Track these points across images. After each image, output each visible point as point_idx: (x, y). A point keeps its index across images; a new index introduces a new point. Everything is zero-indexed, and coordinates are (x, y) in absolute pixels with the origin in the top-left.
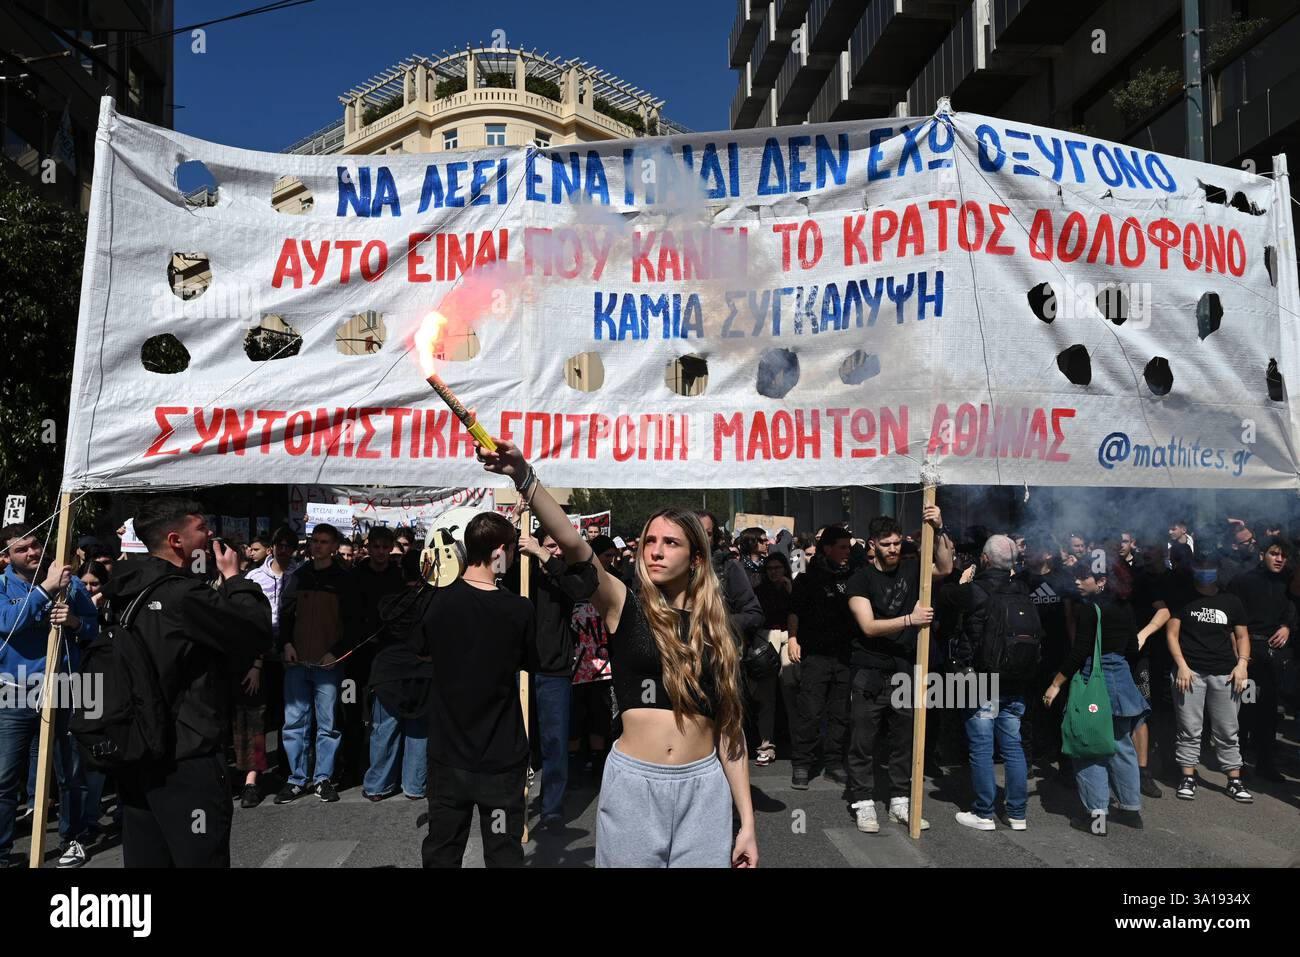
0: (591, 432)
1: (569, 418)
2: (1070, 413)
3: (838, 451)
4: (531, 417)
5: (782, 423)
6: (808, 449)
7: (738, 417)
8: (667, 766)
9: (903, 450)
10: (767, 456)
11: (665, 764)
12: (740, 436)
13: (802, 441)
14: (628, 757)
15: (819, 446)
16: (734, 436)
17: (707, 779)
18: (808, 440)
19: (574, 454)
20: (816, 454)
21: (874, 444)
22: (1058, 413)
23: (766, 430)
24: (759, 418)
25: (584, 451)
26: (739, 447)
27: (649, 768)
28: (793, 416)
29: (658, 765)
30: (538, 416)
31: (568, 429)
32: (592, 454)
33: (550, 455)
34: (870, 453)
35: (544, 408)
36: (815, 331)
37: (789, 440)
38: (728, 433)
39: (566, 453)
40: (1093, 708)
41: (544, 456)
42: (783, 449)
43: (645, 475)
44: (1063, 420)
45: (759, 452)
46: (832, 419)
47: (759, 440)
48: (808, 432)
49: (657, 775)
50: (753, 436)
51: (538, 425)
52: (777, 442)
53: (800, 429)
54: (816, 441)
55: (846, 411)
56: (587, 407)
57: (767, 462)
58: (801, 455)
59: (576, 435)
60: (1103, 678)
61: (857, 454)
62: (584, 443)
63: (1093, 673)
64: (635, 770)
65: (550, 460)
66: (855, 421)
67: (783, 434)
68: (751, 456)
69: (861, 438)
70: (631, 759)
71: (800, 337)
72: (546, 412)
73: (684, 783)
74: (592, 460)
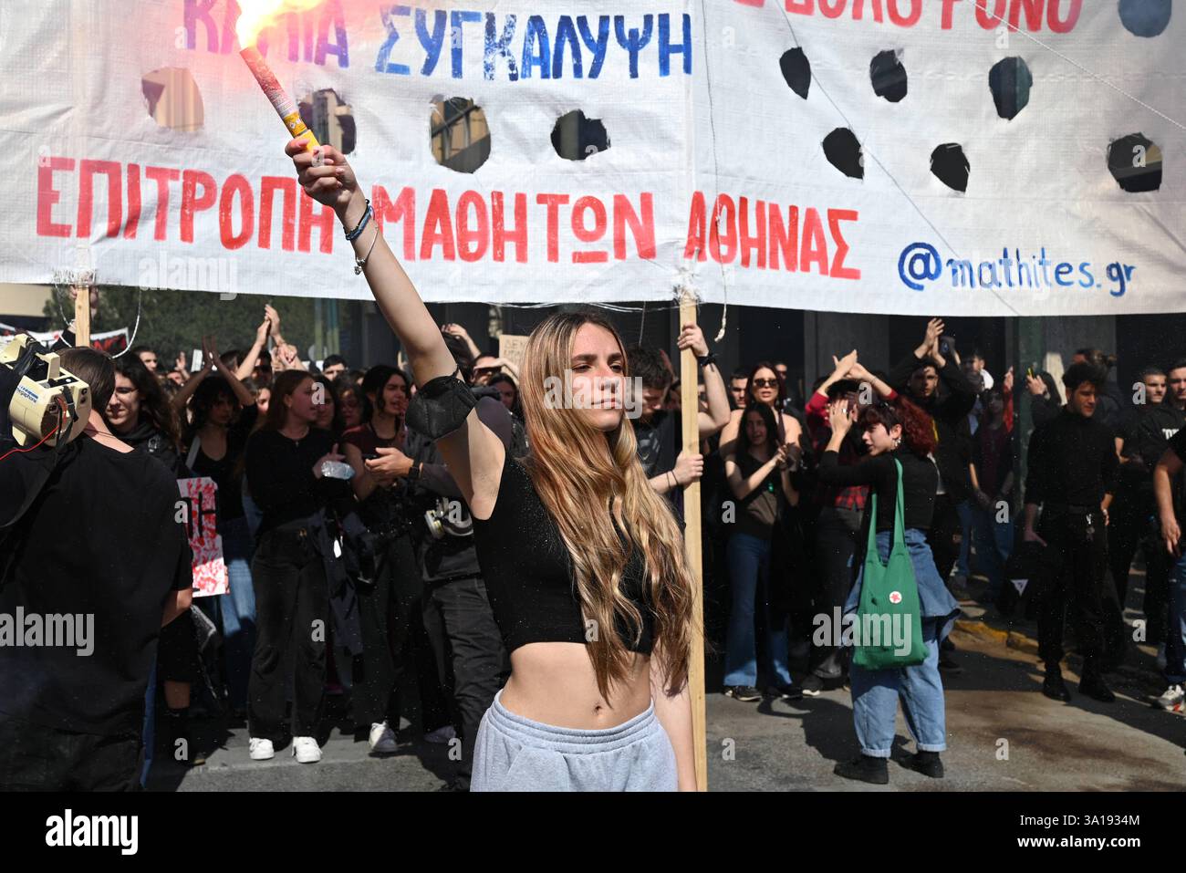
0: (184, 198)
1: (152, 172)
2: (852, 216)
3: (553, 253)
4: (90, 167)
5: (471, 208)
6: (510, 248)
7: (408, 194)
8: (595, 731)
9: (648, 252)
10: (449, 255)
11: (592, 728)
12: (410, 224)
13: (500, 238)
14: (532, 722)
15: (526, 245)
16: (401, 222)
17: (650, 746)
18: (510, 236)
19: (160, 234)
20: (522, 256)
21: (606, 242)
22: (835, 215)
23: (448, 218)
24: (439, 199)
25: (174, 229)
26: (409, 240)
27: (567, 737)
28: (488, 202)
29: (582, 731)
30: (102, 166)
31: (149, 189)
32: (187, 235)
33: (121, 232)
34: (599, 257)
35: (112, 152)
36: (514, 77)
37: (482, 236)
38: (393, 217)
39: (147, 228)
40: (895, 597)
41: (113, 233)
42: (473, 247)
43: (267, 273)
44: (843, 225)
45: (437, 249)
46: (544, 208)
47: (438, 230)
48: (510, 224)
49: (579, 747)
50: (430, 225)
51: (101, 182)
52: (465, 236)
53: (498, 217)
54: (521, 237)
55: (565, 199)
56: (180, 156)
57: (450, 264)
58: (499, 257)
59: (163, 202)
60: (908, 557)
61: (579, 258)
62: (174, 216)
63: (895, 550)
64: (545, 743)
65: (121, 241)
66: (578, 212)
67: (472, 224)
68: (426, 254)
69: (587, 237)
70: (537, 724)
71: (491, 84)
72: (114, 159)
73: (618, 755)
74: (187, 244)
